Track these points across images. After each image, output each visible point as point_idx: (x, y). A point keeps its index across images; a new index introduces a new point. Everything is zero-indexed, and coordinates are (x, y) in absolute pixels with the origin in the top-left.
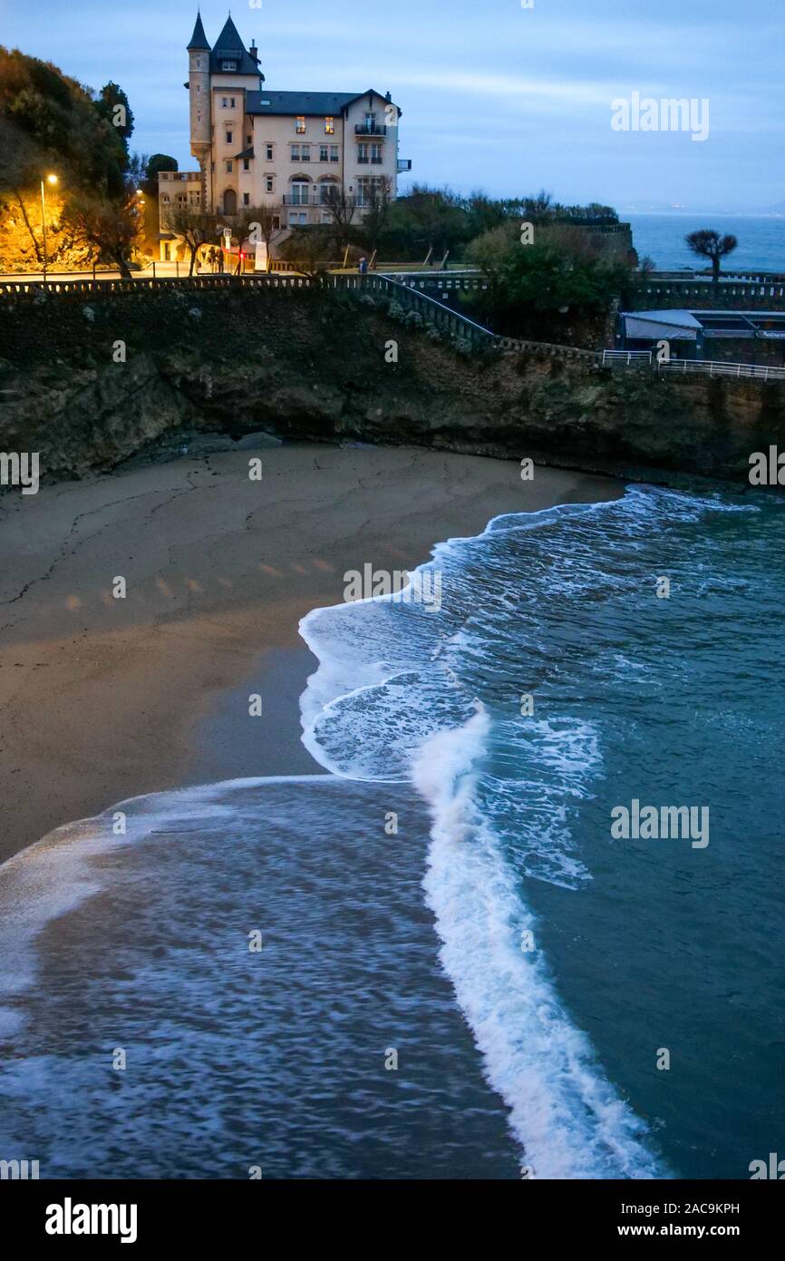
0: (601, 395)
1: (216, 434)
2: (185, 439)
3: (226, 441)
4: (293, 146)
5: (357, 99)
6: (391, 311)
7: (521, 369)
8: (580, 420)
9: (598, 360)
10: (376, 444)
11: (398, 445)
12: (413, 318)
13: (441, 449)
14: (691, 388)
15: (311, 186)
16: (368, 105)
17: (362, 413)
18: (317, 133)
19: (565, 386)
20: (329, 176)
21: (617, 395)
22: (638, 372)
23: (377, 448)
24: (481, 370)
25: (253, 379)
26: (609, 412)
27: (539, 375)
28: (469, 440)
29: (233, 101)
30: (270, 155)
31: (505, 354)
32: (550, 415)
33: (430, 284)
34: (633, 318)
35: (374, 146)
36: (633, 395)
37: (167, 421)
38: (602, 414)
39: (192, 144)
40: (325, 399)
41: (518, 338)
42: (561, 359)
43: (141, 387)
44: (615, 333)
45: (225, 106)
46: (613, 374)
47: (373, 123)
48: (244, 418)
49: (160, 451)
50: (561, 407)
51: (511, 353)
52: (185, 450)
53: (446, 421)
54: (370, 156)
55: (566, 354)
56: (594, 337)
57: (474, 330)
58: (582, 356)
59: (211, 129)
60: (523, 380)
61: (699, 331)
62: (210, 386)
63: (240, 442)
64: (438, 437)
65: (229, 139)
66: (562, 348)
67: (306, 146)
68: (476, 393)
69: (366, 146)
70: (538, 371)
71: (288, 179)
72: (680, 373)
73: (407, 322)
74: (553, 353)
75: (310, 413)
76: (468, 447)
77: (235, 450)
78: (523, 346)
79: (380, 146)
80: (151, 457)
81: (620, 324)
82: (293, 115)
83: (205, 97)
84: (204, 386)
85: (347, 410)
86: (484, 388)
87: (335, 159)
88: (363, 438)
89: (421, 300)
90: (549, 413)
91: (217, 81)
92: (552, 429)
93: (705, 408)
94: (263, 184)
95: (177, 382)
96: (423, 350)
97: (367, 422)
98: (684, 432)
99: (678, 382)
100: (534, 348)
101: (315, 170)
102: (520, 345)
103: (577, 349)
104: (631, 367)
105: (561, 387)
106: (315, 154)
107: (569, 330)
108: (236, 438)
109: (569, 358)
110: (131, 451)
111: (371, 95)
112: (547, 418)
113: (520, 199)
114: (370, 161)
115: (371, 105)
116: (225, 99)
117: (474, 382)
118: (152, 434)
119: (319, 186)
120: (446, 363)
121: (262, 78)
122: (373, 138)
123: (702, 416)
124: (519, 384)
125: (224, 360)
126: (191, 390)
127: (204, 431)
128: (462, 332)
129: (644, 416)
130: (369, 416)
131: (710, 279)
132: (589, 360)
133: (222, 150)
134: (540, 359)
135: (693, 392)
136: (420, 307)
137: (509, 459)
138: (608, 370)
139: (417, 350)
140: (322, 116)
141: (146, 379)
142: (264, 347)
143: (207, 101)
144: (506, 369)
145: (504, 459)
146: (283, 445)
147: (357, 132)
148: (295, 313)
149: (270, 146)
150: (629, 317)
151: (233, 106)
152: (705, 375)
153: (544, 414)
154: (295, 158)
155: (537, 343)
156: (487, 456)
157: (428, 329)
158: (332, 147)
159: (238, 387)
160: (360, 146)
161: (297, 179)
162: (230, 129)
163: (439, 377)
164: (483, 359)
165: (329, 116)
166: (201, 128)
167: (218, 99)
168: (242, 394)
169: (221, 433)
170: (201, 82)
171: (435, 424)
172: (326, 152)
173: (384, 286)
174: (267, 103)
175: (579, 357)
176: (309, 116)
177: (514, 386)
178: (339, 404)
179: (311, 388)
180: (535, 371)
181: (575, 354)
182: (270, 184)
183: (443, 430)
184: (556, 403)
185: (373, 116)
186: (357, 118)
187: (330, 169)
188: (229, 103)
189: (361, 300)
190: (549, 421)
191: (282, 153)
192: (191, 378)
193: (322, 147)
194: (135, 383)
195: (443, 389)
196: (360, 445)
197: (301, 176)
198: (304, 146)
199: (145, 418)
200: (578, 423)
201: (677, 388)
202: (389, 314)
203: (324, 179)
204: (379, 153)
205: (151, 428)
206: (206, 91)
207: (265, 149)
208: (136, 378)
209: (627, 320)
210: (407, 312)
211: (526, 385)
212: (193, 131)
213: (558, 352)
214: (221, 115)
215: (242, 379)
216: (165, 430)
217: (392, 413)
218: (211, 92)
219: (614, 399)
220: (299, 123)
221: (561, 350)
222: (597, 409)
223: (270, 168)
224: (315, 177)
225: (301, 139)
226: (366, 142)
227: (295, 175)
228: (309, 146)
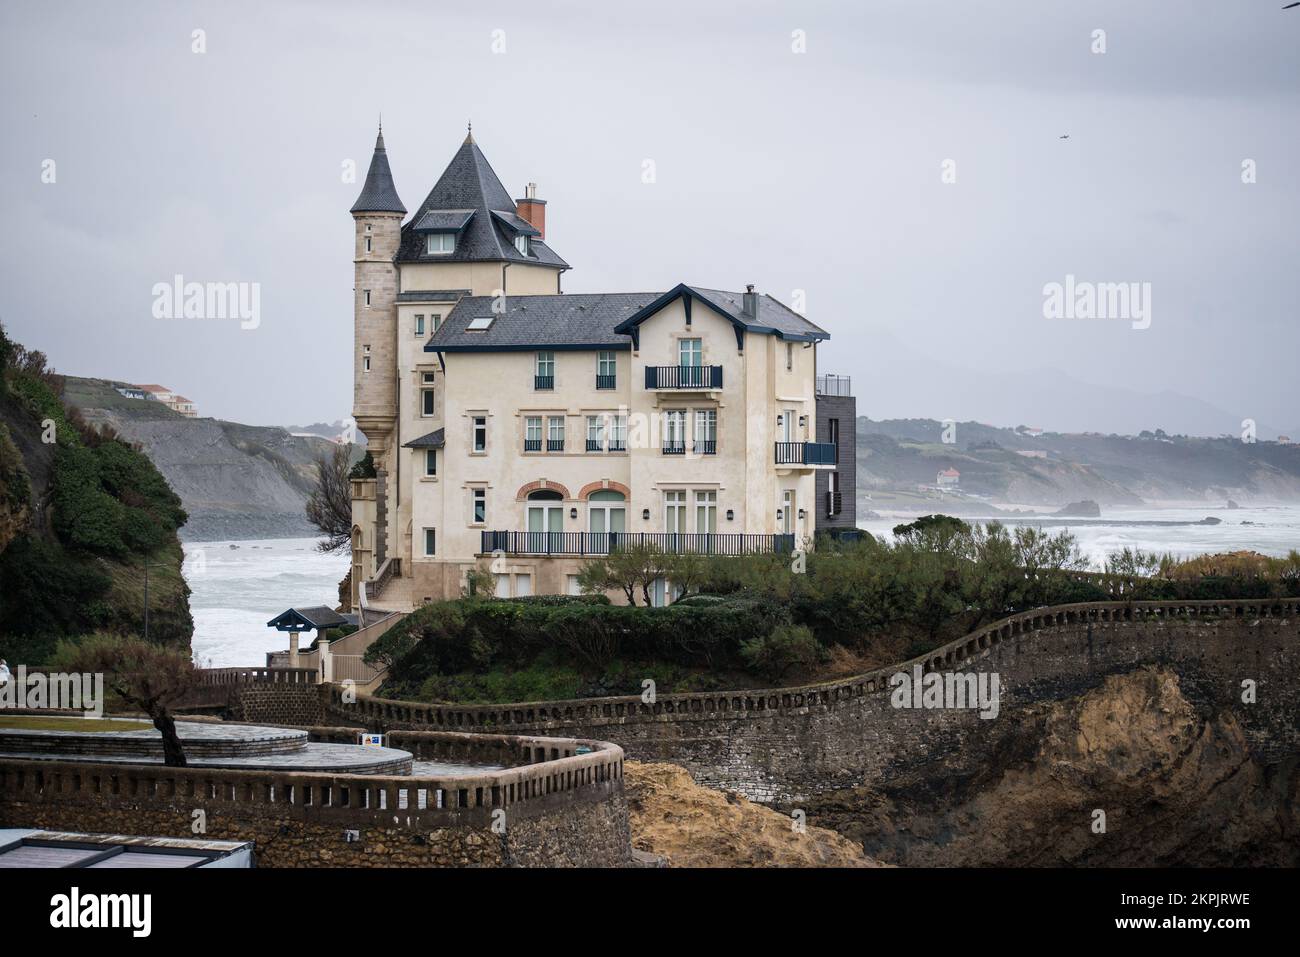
4: (531, 419)
5: (654, 304)
15: (567, 509)
16: (684, 319)
18: (580, 386)
20: (605, 486)
29: (436, 320)
30: (481, 438)
35: (700, 414)
39: (359, 418)
45: (422, 331)
47: (697, 356)
54: (690, 435)
59: (394, 384)
65: (429, 403)
67: (558, 417)
69: (683, 412)
71: (517, 493)
79: (712, 413)
83: (387, 314)
87: (618, 445)
91: (415, 279)
94: (466, 503)
101: (573, 473)
106: (575, 435)
111: (684, 296)
114: (690, 449)
115: (689, 322)
116: (420, 318)
119: (584, 509)
121: (560, 267)
133: (411, 429)
140: (588, 348)
143: (388, 323)
149: (481, 421)
154: (531, 446)
158: (609, 418)
160: (667, 414)
161: (536, 493)
162: (429, 381)
165: (602, 348)
167: (407, 315)
170: (379, 281)
172: (598, 431)
174: (485, 323)
176: (559, 349)
182: (480, 504)
185: (697, 341)
186: (660, 345)
187: (607, 470)
188: (428, 325)
191: (504, 432)
193: (591, 418)
197: (543, 486)
198: (551, 418)
203: (597, 493)
206: (389, 301)
207: (470, 428)
212: (359, 391)
214: (413, 352)
218: (398, 303)
223: (481, 469)
224: (574, 486)
225: (545, 400)
226: (682, 406)
227: (531, 485)
228: (561, 419)
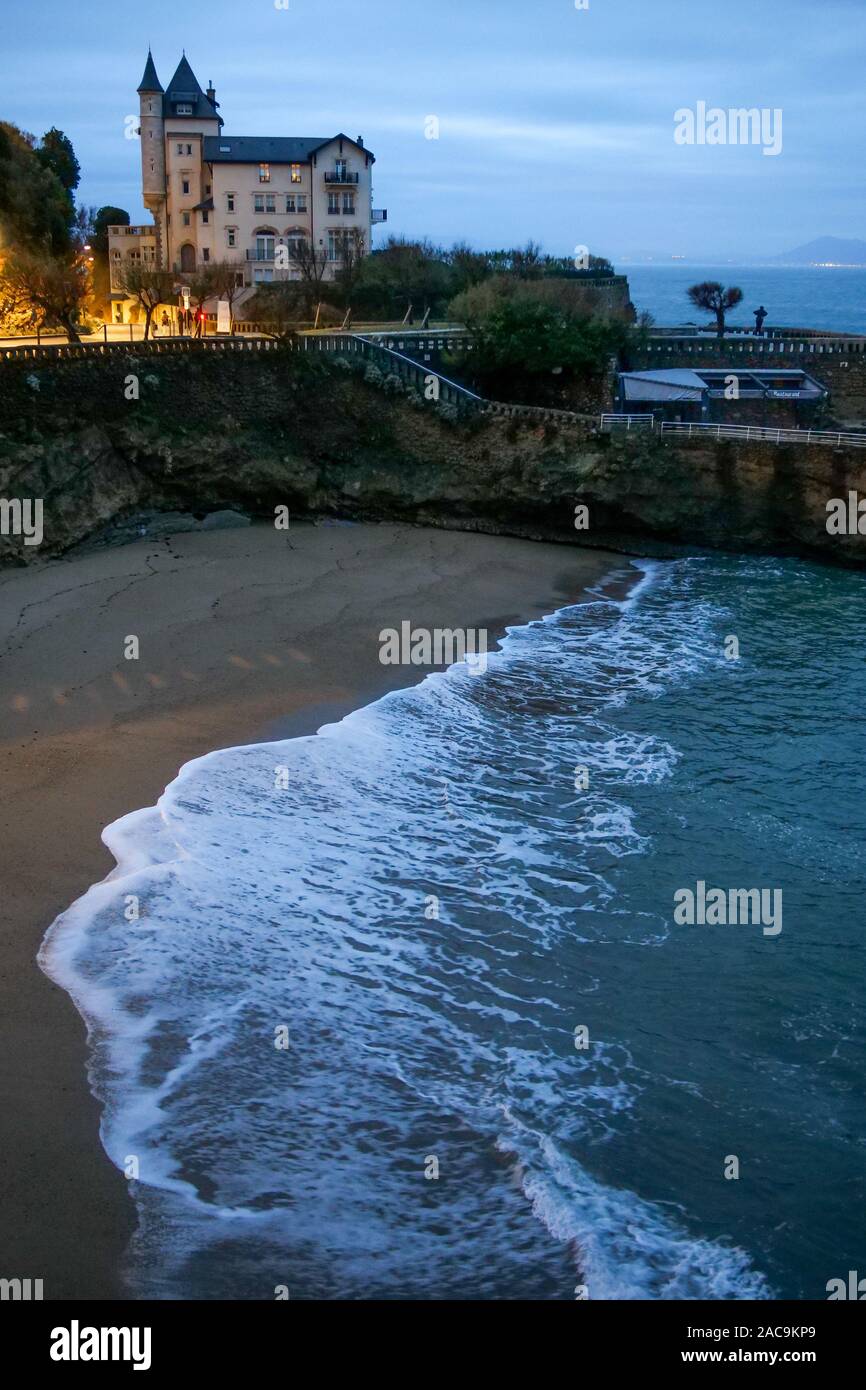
0: (599, 463)
1: (178, 513)
2: (143, 519)
3: (189, 521)
4: (257, 196)
5: (325, 144)
6: (368, 375)
7: (511, 437)
8: (578, 490)
9: (595, 425)
10: (355, 520)
11: (379, 522)
12: (392, 382)
13: (426, 525)
14: (695, 453)
15: (277, 239)
16: (338, 151)
17: (338, 487)
18: (283, 181)
19: (560, 453)
20: (296, 228)
21: (618, 463)
22: (640, 437)
23: (354, 524)
24: (468, 438)
25: (218, 451)
26: (609, 481)
27: (531, 442)
28: (458, 515)
29: (189, 147)
30: (231, 205)
31: (494, 419)
32: (545, 486)
33: (412, 345)
34: (632, 378)
35: (345, 195)
36: (634, 462)
37: (122, 500)
38: (601, 483)
39: (145, 195)
40: (297, 473)
41: (506, 402)
42: (555, 424)
43: (92, 463)
44: (613, 395)
45: (181, 153)
46: (612, 440)
47: (344, 170)
48: (208, 495)
49: (116, 532)
50: (556, 477)
51: (501, 419)
52: (143, 531)
53: (431, 494)
54: (341, 206)
55: (560, 418)
56: (591, 400)
57: (460, 394)
58: (578, 421)
59: (166, 178)
60: (514, 447)
61: (704, 392)
62: (170, 460)
63: (205, 521)
64: (422, 512)
65: (186, 188)
66: (556, 412)
67: (271, 196)
68: (462, 463)
69: (337, 195)
70: (530, 437)
71: (251, 231)
72: (685, 437)
73: (386, 387)
74: (546, 418)
75: (281, 487)
76: (456, 523)
77: (199, 530)
78: (514, 411)
79: (352, 195)
80: (106, 539)
81: (618, 385)
82: (256, 162)
83: (159, 143)
84: (163, 460)
85: (321, 484)
86: (471, 457)
87: (303, 210)
88: (339, 514)
89: (401, 362)
90: (543, 483)
91: (171, 126)
92: (547, 501)
93: (712, 475)
94: (224, 238)
95: (134, 456)
96: (404, 418)
97: (343, 496)
98: (690, 502)
99: (683, 447)
100: (526, 413)
101: (281, 221)
102: (511, 410)
103: (572, 413)
104: (631, 432)
105: (556, 455)
106: (281, 204)
107: (563, 392)
108: (200, 517)
109: (565, 423)
110: (83, 534)
111: (341, 139)
112: (542, 489)
113: (506, 251)
114: (341, 212)
115: (341, 151)
116: (180, 146)
117: (461, 452)
118: (106, 515)
119: (285, 239)
120: (430, 431)
121: (221, 122)
122: (345, 187)
123: (709, 484)
124: (510, 452)
125: (184, 431)
126: (148, 465)
127: (163, 510)
128: (446, 396)
129: (648, 485)
130: (346, 490)
131: (714, 335)
132: (586, 425)
133: (178, 201)
134: (533, 425)
135: (699, 458)
136: (400, 370)
137: (501, 534)
138: (607, 435)
139: (398, 417)
140: (288, 163)
141: (98, 454)
142: (229, 416)
143: (160, 148)
144: (496, 436)
145: (495, 535)
146: (251, 524)
147: (327, 180)
148: (262, 378)
149: (231, 197)
150: (627, 378)
151: (189, 152)
152: (711, 439)
153: (538, 484)
154: (259, 209)
155: (528, 408)
156: (477, 531)
157: (409, 393)
158: (299, 197)
159: (201, 461)
160: (330, 195)
161: (261, 232)
162: (186, 178)
163: (422, 445)
164: (469, 426)
165: (295, 163)
166: (155, 177)
167: (172, 146)
168: (205, 469)
169: (183, 511)
170: (154, 127)
171: (418, 497)
172: (293, 203)
173: (359, 348)
174: (227, 149)
175: (574, 421)
176: (273, 163)
177: (504, 455)
178: (313, 477)
179: (282, 461)
180: (527, 438)
181: (570, 419)
182: (232, 237)
183: (428, 505)
184: (551, 472)
185: (344, 162)
186: (326, 165)
187: (298, 220)
188: (185, 150)
189: (335, 364)
190: (543, 492)
191: (245, 204)
192: (148, 452)
193: (288, 197)
194: (86, 458)
195: (427, 459)
196: (336, 521)
197: (265, 229)
198: (268, 196)
199: (98, 498)
200: (575, 494)
201: (683, 454)
202: (365, 378)
203: (291, 232)
204: (351, 203)
205: (105, 507)
206: (159, 137)
207: (226, 199)
208: (87, 453)
209: (625, 380)
210: (385, 376)
211: (518, 453)
212: (146, 182)
213: (552, 416)
214: (176, 163)
215: (205, 453)
216: (120, 509)
217: (372, 487)
218: (164, 139)
219: (614, 466)
220: (262, 171)
221: (555, 415)
222: (596, 478)
223: (231, 220)
224: (281, 230)
225: (264, 188)
226: (337, 191)
227: (260, 228)
228: (274, 196)
